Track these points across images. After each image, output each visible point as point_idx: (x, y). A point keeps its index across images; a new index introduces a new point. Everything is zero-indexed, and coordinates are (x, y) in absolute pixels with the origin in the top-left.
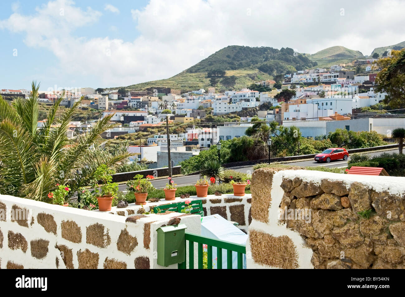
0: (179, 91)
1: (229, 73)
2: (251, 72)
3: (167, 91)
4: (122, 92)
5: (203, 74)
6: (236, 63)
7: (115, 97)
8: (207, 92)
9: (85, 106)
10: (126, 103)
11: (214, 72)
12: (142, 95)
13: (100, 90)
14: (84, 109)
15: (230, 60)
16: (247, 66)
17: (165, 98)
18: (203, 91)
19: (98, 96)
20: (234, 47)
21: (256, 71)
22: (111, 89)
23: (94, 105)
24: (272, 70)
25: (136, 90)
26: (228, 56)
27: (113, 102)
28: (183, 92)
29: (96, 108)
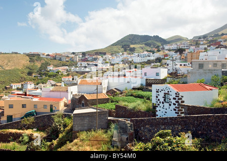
0: (110, 54)
1: (132, 46)
2: (141, 46)
3: (105, 54)
4: (84, 54)
5: (120, 47)
6: (134, 42)
7: (81, 56)
8: (123, 54)
9: (67, 60)
10: (87, 59)
11: (125, 45)
12: (94, 55)
13: (73, 53)
14: (67, 61)
15: (131, 41)
16: (139, 43)
17: (104, 56)
18: (121, 53)
19: (73, 56)
20: (132, 35)
21: (144, 45)
22: (78, 53)
23: (72, 60)
24: (151, 45)
25: (90, 53)
26: (130, 39)
27: (80, 59)
28: (112, 54)
29: (73, 61)
